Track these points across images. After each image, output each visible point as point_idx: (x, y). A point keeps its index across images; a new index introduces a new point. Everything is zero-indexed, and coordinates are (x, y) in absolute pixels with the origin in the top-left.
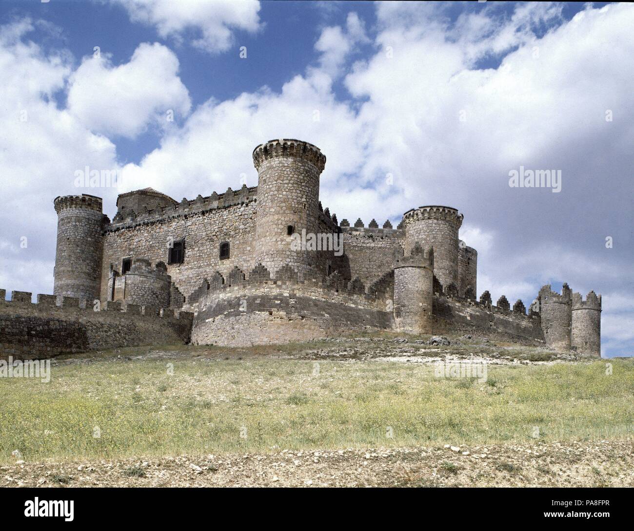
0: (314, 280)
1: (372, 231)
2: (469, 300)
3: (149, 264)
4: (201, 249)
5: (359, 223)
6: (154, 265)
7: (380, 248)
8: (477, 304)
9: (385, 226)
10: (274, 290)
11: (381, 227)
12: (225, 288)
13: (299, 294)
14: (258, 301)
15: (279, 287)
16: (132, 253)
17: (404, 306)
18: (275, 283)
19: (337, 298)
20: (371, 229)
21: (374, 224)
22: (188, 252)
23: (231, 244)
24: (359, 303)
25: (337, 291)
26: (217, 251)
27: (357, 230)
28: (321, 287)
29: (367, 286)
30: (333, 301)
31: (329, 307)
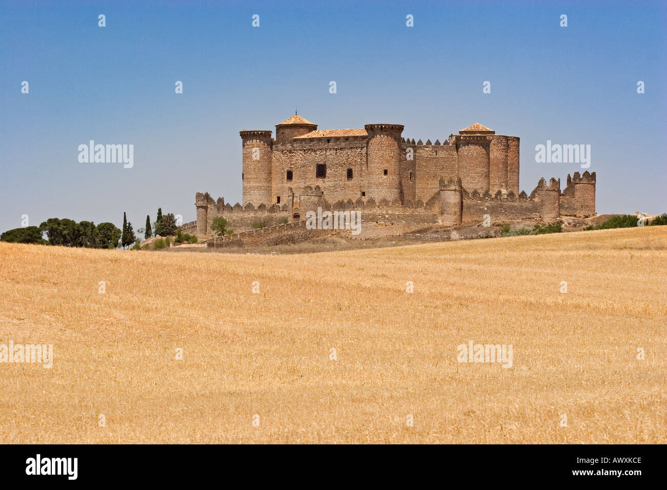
0: (397, 205)
1: (436, 147)
2: (487, 198)
3: (311, 189)
4: (336, 170)
5: (429, 143)
6: (313, 189)
7: (441, 158)
8: (492, 199)
9: (444, 144)
10: (378, 211)
11: (442, 144)
12: (354, 207)
13: (390, 212)
14: (371, 217)
15: (381, 209)
16: (292, 166)
17: (444, 211)
18: (379, 207)
19: (409, 211)
20: (436, 146)
21: (438, 143)
22: (328, 171)
23: (353, 170)
24: (421, 211)
25: (409, 208)
26: (345, 173)
27: (428, 147)
28: (401, 208)
29: (425, 202)
30: (407, 213)
31: (405, 217)
